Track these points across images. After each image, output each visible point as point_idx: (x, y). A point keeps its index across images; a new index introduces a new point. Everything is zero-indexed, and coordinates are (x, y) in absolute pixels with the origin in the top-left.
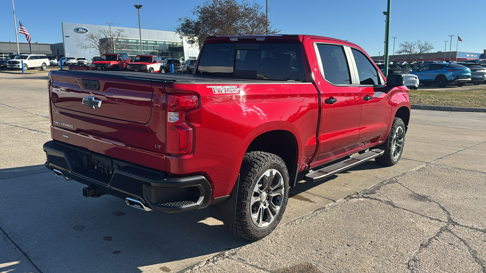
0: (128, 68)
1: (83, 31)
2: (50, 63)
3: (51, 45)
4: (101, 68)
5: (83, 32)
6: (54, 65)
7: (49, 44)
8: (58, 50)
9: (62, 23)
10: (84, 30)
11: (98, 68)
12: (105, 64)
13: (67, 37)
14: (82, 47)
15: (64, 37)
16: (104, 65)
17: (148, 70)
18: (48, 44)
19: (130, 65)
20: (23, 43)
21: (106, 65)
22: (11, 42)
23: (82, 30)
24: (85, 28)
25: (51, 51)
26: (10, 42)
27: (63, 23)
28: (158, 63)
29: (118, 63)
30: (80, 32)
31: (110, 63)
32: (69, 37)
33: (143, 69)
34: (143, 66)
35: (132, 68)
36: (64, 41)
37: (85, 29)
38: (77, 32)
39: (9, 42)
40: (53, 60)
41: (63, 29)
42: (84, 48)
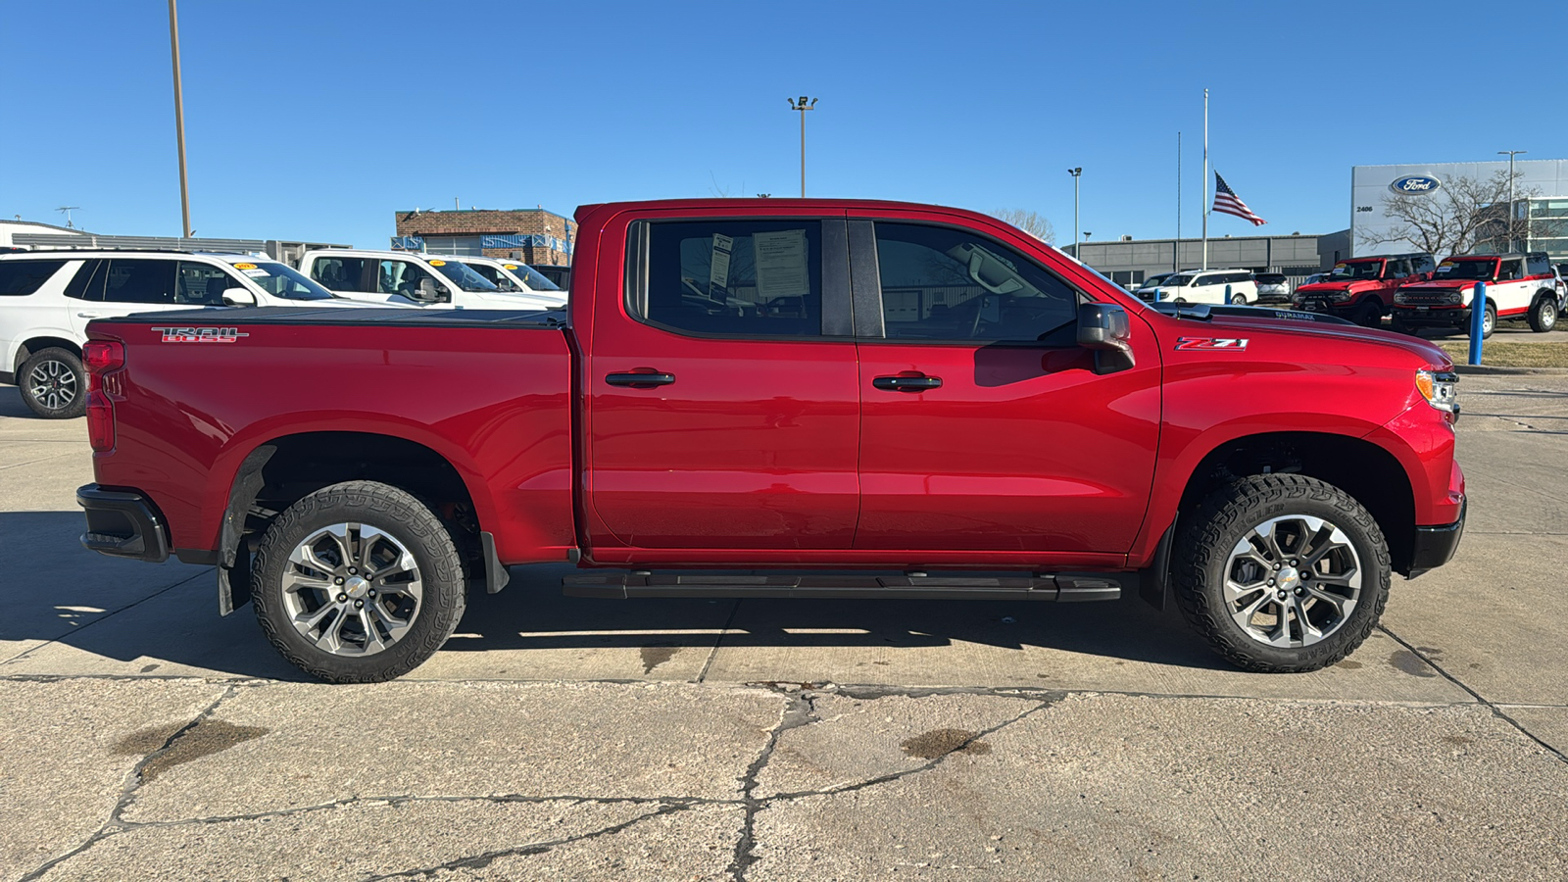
0: (1396, 303)
1: (1420, 186)
2: (1259, 296)
3: (1320, 238)
4: (1316, 305)
5: (1421, 189)
6: (1277, 299)
7: (1315, 237)
8: (1336, 252)
9: (1353, 168)
10: (1423, 183)
11: (1306, 305)
12: (1333, 291)
13: (1364, 209)
14: (1362, 240)
15: (1356, 209)
16: (1327, 295)
17: (1467, 308)
18: (1311, 237)
19: (1403, 293)
20: (1250, 239)
21: (1333, 294)
22: (1230, 236)
23: (1418, 183)
24: (1431, 176)
25: (1319, 256)
26: (1227, 236)
27: (1356, 169)
28: (1528, 279)
29: (1381, 288)
30: (1410, 190)
31: (1347, 287)
32: (1370, 209)
33: (1448, 303)
34: (1448, 293)
35: (1410, 301)
36: (1352, 226)
37: (1426, 180)
38: (1401, 191)
39: (1224, 237)
40: (1276, 285)
41: (1353, 187)
42: (1369, 243)
